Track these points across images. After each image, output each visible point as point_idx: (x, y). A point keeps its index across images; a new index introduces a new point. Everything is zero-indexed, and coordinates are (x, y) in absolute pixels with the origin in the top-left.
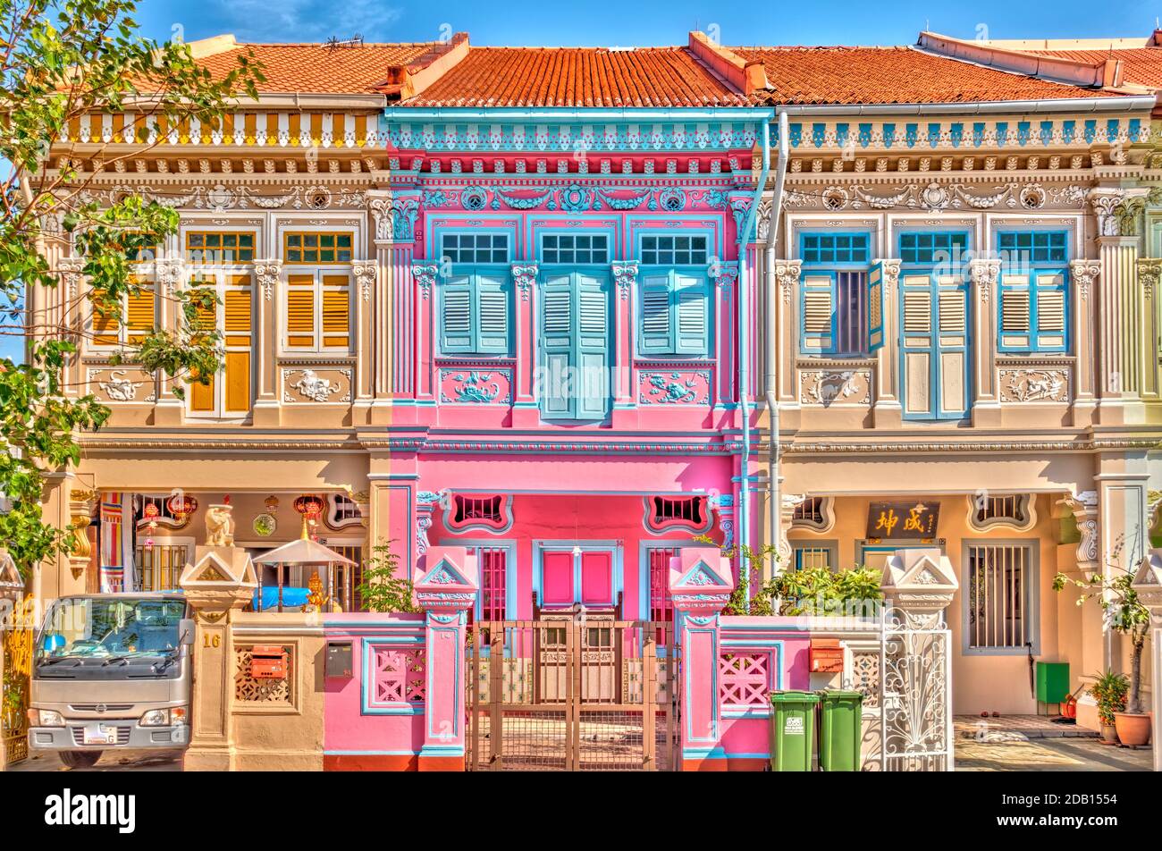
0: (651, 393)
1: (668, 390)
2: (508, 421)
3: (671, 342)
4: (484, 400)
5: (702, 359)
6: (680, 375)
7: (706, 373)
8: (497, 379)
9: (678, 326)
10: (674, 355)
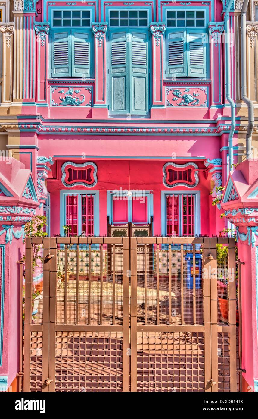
0: (173, 100)
1: (183, 98)
2: (90, 115)
3: (185, 69)
4: (76, 104)
5: (203, 80)
6: (190, 90)
7: (205, 88)
8: (84, 92)
9: (189, 61)
10: (187, 77)
